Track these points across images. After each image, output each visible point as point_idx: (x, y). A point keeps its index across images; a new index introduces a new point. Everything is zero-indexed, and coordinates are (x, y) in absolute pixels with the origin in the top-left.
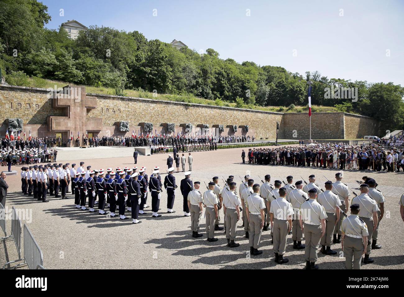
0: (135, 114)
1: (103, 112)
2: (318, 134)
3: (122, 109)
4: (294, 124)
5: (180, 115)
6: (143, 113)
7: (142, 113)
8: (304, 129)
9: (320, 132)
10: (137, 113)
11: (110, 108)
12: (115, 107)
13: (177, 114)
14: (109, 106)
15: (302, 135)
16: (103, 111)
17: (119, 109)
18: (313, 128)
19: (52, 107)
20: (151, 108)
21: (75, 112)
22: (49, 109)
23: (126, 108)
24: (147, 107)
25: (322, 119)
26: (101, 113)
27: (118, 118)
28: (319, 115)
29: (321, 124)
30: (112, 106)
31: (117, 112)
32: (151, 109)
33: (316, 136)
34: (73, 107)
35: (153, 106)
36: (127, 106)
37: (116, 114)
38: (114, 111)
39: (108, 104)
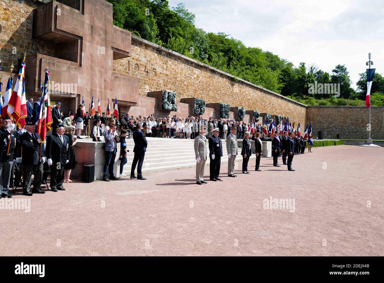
0: (175, 82)
1: (131, 69)
2: (354, 134)
3: (159, 70)
4: (321, 120)
5: (226, 94)
6: (185, 83)
7: (183, 83)
8: (334, 127)
9: (356, 131)
10: (177, 81)
11: (141, 65)
12: (148, 63)
13: (223, 91)
14: (140, 61)
15: (331, 135)
16: (131, 66)
17: (153, 69)
18: (347, 125)
19: (33, 37)
20: (195, 76)
21: (91, 55)
22: (26, 41)
23: (163, 68)
24: (189, 72)
25: (359, 115)
26: (127, 71)
27: (153, 85)
28: (354, 110)
29: (357, 121)
30: (144, 60)
31: (151, 74)
32: (194, 78)
33: (351, 135)
34: (89, 42)
35: (197, 72)
36: (165, 66)
37: (150, 77)
38: (146, 71)
39: (137, 56)
